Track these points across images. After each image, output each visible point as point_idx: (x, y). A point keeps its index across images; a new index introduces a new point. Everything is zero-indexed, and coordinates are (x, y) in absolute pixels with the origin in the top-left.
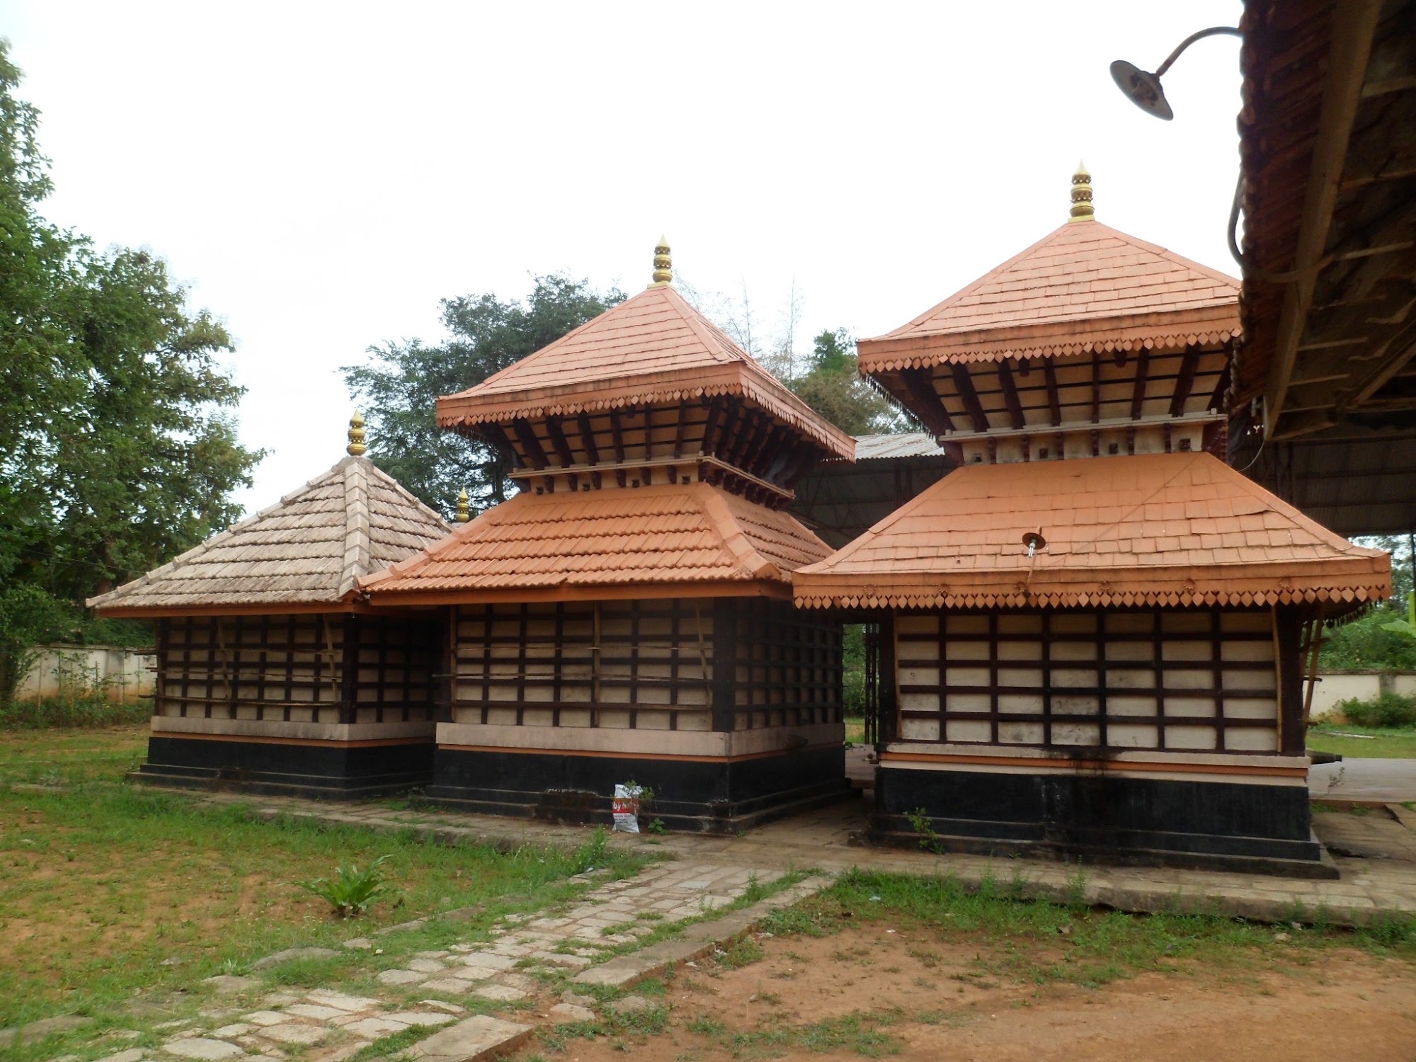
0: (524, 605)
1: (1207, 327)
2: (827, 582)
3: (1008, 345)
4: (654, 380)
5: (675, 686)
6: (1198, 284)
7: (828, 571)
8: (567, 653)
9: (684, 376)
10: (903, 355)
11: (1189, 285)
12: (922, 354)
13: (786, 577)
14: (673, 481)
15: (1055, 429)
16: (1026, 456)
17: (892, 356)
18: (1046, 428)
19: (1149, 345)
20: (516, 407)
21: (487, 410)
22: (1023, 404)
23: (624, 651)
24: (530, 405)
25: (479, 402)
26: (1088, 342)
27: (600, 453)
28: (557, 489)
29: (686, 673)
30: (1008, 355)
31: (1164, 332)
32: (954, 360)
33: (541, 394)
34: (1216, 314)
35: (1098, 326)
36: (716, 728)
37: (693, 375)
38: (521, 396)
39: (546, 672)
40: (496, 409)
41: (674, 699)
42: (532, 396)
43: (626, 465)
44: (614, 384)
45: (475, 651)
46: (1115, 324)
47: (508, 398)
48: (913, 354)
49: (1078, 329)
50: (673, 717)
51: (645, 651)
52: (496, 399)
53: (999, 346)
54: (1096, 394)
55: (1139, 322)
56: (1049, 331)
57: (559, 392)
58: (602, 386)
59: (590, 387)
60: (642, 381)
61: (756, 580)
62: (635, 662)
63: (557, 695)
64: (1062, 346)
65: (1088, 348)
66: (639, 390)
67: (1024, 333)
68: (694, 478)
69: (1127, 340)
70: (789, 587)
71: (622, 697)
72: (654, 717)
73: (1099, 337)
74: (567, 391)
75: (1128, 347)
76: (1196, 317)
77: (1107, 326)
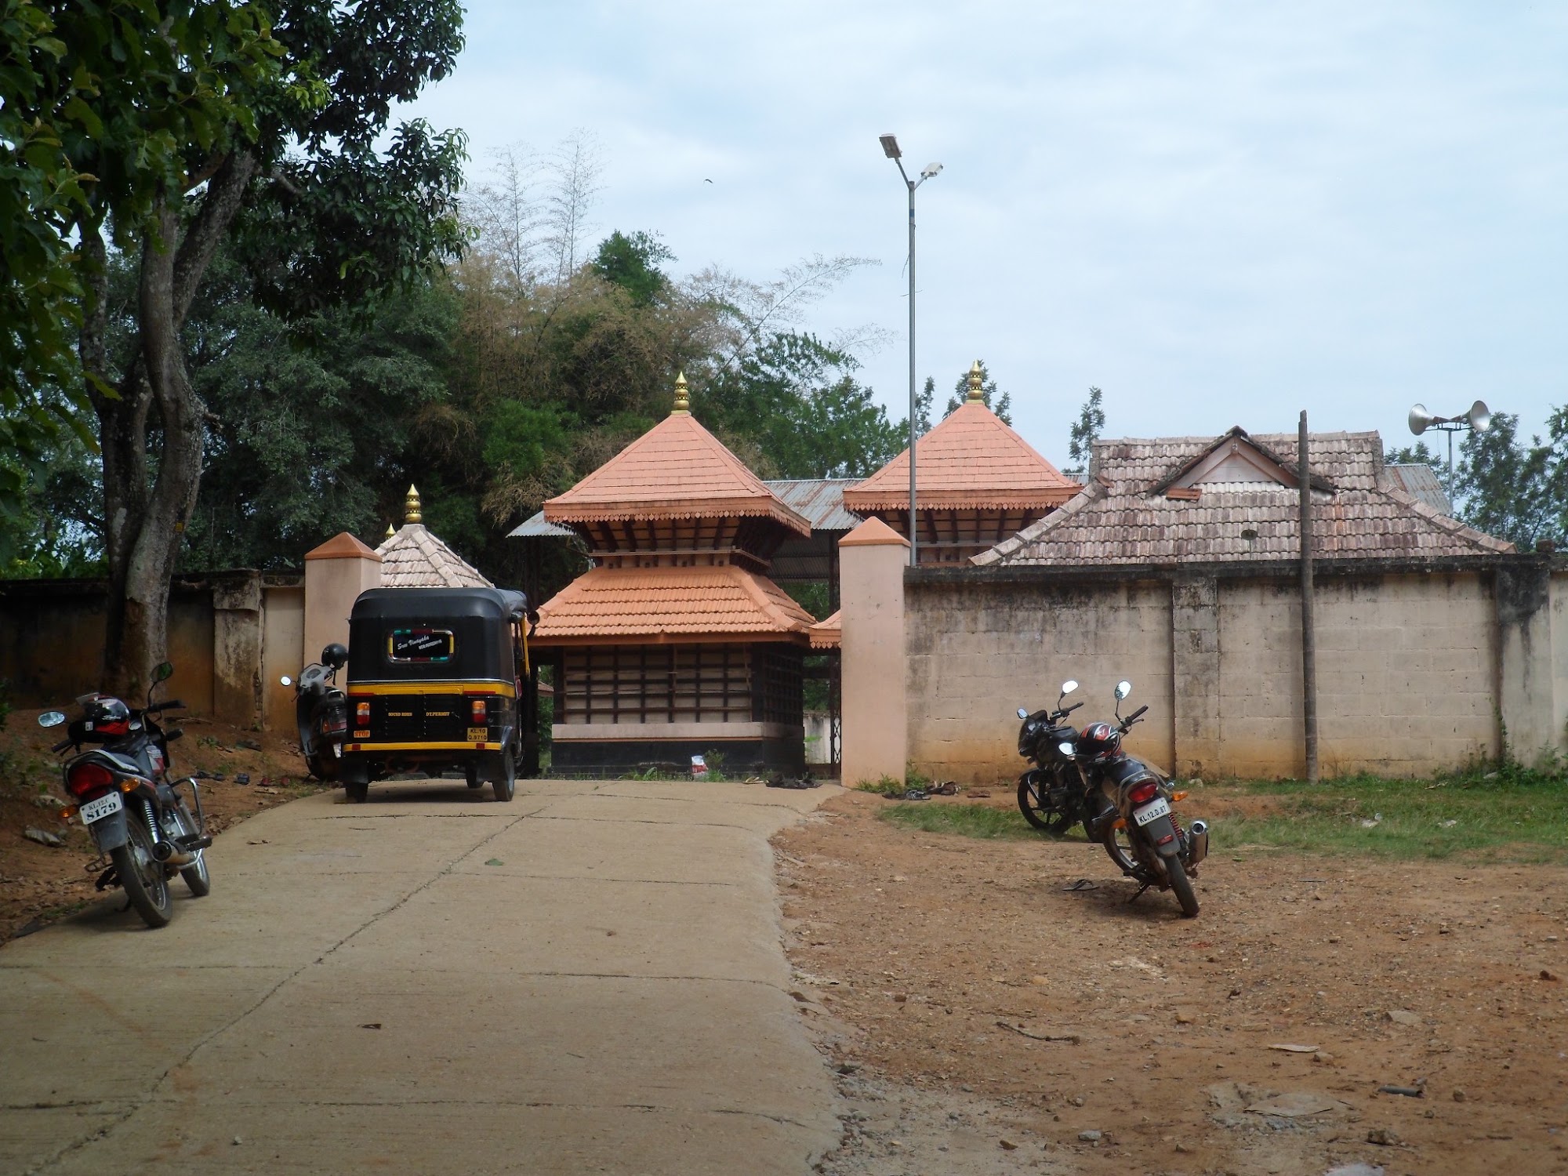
0: (616, 646)
1: (1035, 499)
2: (829, 633)
3: (931, 500)
4: (710, 502)
5: (726, 696)
6: (1036, 469)
7: (830, 627)
8: (649, 676)
9: (731, 502)
10: (871, 501)
11: (1029, 469)
12: (881, 501)
13: (804, 631)
14: (712, 564)
15: (955, 545)
16: (938, 559)
17: (865, 501)
18: (949, 544)
19: (1005, 507)
20: (609, 513)
21: (585, 513)
22: (937, 529)
23: (692, 674)
24: (619, 512)
25: (579, 507)
26: (973, 502)
27: (659, 542)
28: (624, 565)
29: (734, 687)
30: (931, 506)
31: (1013, 500)
32: (900, 508)
33: (627, 506)
34: (1039, 493)
35: (980, 494)
36: (754, 720)
37: (736, 501)
38: (611, 506)
39: (635, 690)
40: (592, 513)
41: (726, 704)
42: (620, 506)
43: (679, 552)
44: (682, 503)
45: (581, 676)
46: (989, 494)
47: (602, 507)
48: (877, 501)
49: (969, 494)
50: (725, 715)
51: (706, 674)
52: (592, 506)
53: (925, 501)
54: (978, 526)
55: (1001, 493)
56: (953, 495)
57: (642, 505)
58: (673, 503)
59: (665, 504)
60: (702, 503)
61: (789, 632)
62: (698, 681)
63: (643, 704)
64: (961, 503)
65: (974, 507)
66: (702, 509)
67: (937, 495)
68: (727, 562)
69: (994, 503)
70: (806, 637)
71: (689, 703)
72: (712, 715)
73: (980, 500)
74: (647, 505)
75: (994, 507)
76: (1030, 493)
77: (984, 494)
